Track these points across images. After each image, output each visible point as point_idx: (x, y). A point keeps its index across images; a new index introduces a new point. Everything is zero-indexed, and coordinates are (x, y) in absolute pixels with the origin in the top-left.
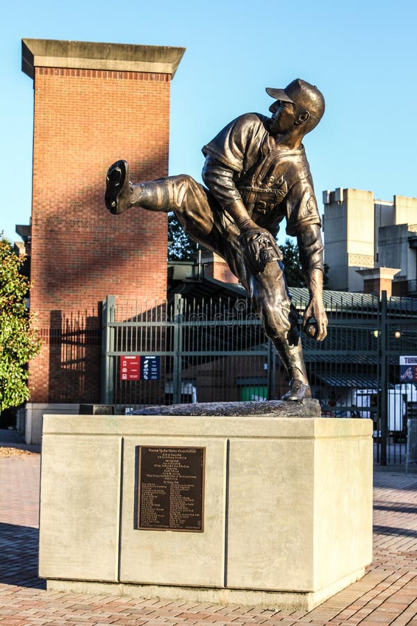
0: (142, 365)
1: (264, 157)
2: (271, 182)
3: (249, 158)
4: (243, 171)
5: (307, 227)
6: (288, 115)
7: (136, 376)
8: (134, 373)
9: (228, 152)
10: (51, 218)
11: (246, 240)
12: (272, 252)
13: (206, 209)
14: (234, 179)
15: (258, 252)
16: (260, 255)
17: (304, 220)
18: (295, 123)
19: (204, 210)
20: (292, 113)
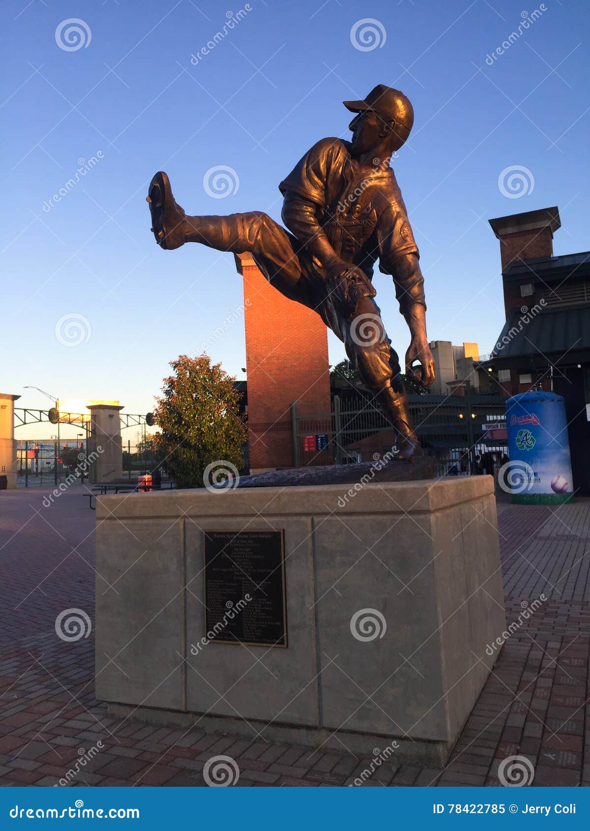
0: (317, 441)
1: (347, 183)
2: (358, 212)
3: (331, 187)
4: (326, 205)
5: (403, 258)
6: (370, 127)
7: (313, 448)
8: (312, 447)
9: (307, 183)
10: (257, 356)
11: (333, 279)
12: (363, 287)
13: (288, 252)
14: (316, 215)
15: (347, 289)
16: (350, 293)
17: (398, 250)
18: (379, 136)
19: (285, 252)
20: (375, 124)
